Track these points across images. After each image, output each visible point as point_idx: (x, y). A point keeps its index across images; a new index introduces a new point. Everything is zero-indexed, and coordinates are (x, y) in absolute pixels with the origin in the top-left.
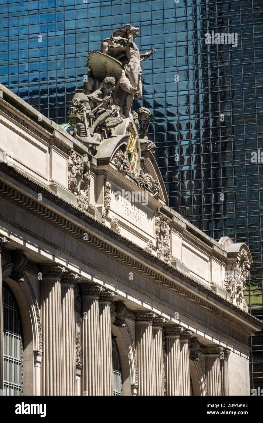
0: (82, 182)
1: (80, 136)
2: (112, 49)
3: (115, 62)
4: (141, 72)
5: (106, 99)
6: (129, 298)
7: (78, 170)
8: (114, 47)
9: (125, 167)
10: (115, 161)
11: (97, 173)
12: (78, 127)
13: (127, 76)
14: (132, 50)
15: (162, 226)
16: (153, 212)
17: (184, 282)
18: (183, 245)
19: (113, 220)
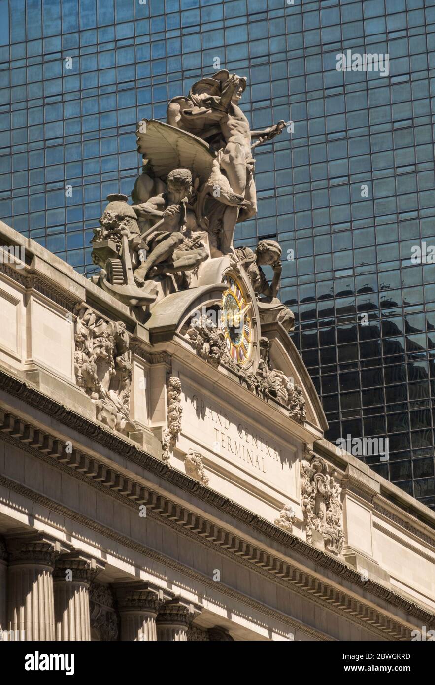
0: (113, 373)
1: (111, 283)
2: (187, 116)
3: (194, 143)
4: (251, 163)
5: (170, 211)
6: (235, 619)
7: (101, 347)
8: (193, 113)
9: (215, 348)
10: (190, 335)
11: (150, 360)
12: (109, 267)
13: (223, 171)
14: (232, 121)
15: (320, 482)
16: (295, 449)
17: (368, 595)
18: (375, 525)
19: (189, 457)
